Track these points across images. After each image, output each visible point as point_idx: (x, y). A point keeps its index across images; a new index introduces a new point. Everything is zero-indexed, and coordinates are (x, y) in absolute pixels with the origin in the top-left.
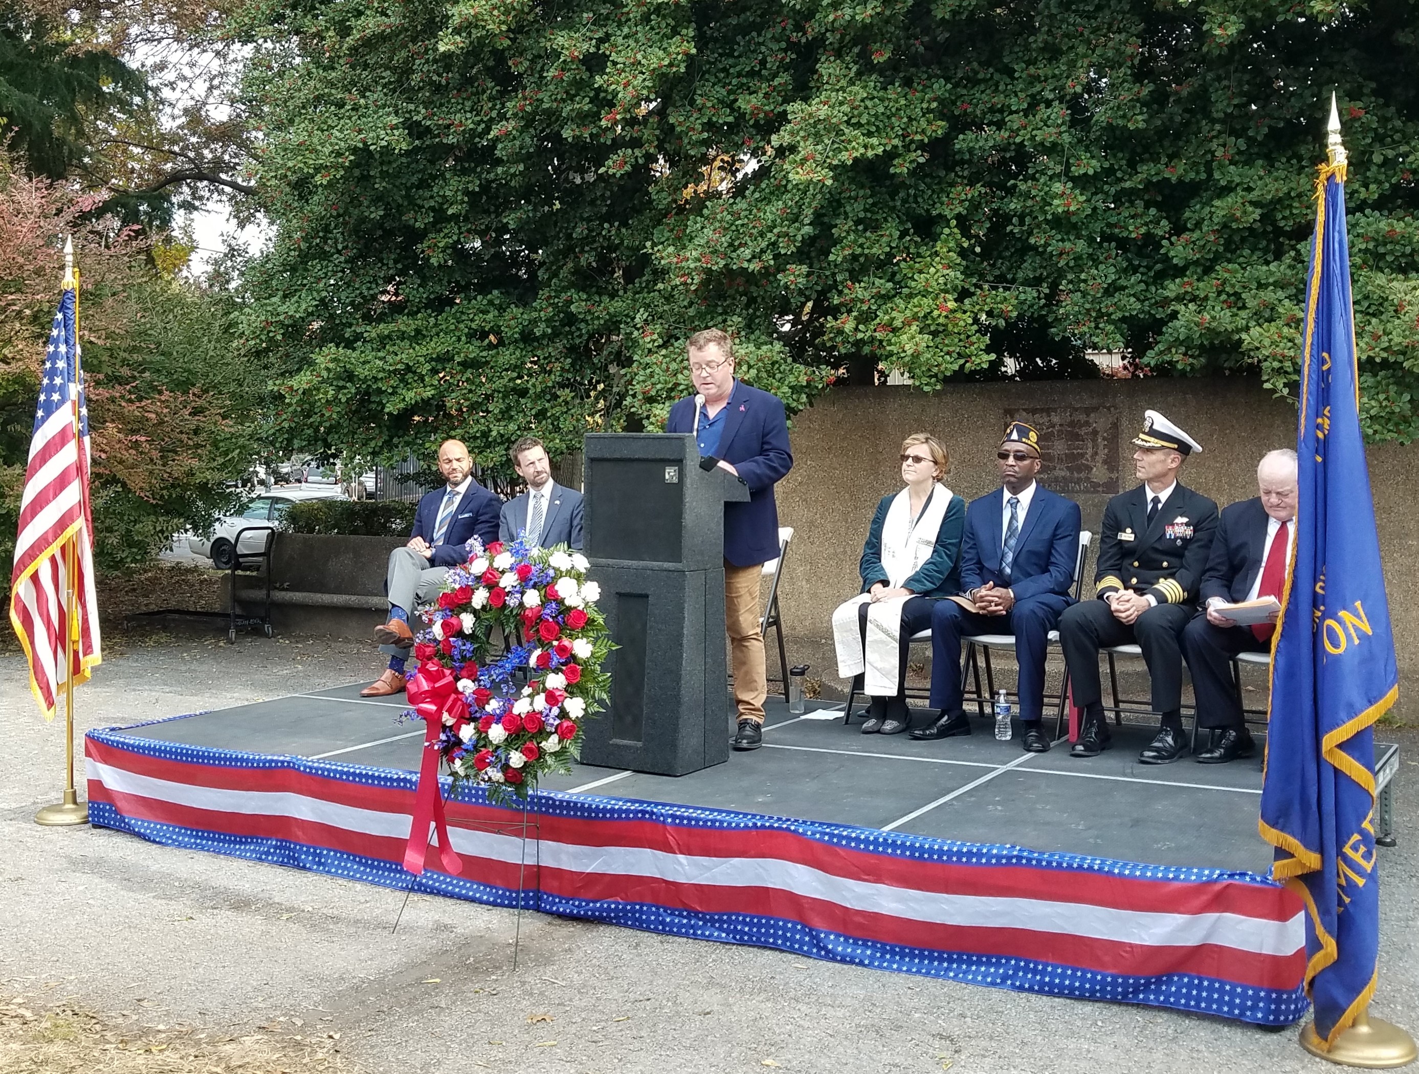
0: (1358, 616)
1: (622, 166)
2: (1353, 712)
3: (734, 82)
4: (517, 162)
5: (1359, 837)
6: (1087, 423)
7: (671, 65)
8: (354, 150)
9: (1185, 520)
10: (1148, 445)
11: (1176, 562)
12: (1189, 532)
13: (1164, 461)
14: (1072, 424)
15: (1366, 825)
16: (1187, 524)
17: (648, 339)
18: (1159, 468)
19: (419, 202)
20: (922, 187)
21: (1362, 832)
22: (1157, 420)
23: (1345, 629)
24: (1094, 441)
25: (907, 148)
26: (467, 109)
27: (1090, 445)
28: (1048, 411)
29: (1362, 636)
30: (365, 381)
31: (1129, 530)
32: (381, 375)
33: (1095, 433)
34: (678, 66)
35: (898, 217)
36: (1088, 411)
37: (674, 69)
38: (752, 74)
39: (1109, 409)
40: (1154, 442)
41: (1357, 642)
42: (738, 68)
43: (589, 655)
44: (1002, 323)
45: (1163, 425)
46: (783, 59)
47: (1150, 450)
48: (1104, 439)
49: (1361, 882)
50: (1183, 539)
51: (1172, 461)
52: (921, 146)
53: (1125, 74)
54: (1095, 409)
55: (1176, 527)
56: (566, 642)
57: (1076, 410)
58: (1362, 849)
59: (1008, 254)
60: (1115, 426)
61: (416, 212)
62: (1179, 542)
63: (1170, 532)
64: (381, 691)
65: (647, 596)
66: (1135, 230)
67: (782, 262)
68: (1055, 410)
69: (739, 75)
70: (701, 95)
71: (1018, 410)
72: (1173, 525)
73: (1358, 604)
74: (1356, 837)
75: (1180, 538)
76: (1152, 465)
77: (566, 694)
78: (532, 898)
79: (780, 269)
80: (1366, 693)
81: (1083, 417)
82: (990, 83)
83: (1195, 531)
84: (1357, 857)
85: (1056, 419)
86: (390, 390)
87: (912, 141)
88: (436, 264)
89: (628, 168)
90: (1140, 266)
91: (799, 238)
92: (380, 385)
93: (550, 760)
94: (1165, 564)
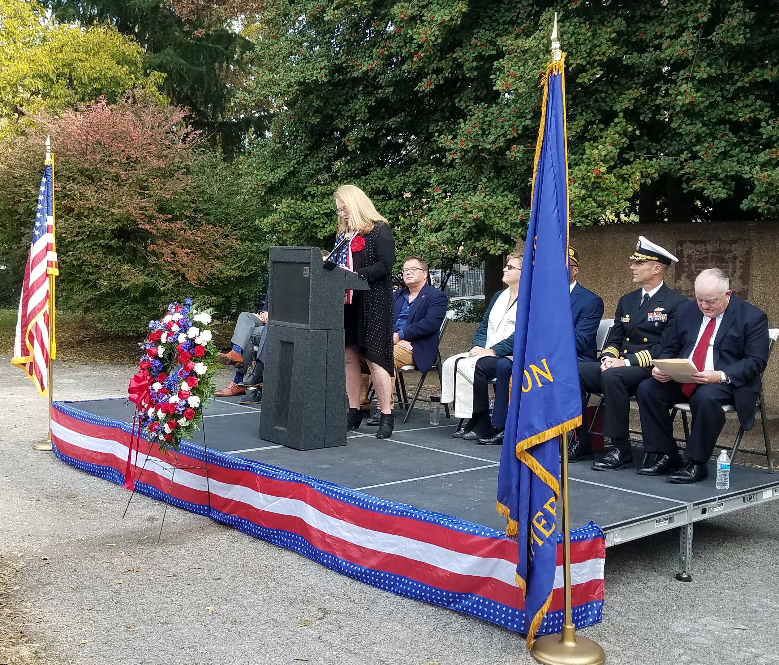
0: (543, 369)
1: (429, 85)
2: (534, 432)
3: (501, 28)
4: (389, 86)
5: (541, 514)
6: (730, 251)
7: (452, 19)
8: (300, 83)
9: (662, 309)
10: (638, 259)
11: (654, 338)
12: (664, 317)
13: (649, 270)
14: (720, 251)
15: (547, 506)
16: (663, 312)
17: (436, 193)
18: (646, 274)
19: (343, 113)
20: (610, 91)
21: (543, 511)
22: (645, 242)
23: (532, 376)
24: (734, 263)
25: (591, 64)
26: (367, 55)
27: (731, 266)
28: (705, 242)
29: (545, 382)
30: (307, 219)
31: (627, 316)
32: (316, 216)
33: (735, 258)
34: (457, 20)
35: (592, 112)
36: (731, 243)
37: (454, 22)
38: (511, 23)
39: (744, 241)
40: (642, 257)
41: (540, 385)
42: (504, 19)
43: (204, 372)
44: (649, 181)
45: (646, 245)
46: (531, 11)
47: (640, 262)
48: (741, 262)
49: (540, 543)
50: (660, 322)
51: (656, 268)
52: (602, 64)
53: (739, 6)
54: (735, 242)
55: (655, 314)
56: (190, 364)
57: (723, 241)
58: (544, 522)
59: (670, 135)
60: (748, 253)
61: (342, 119)
62: (656, 324)
63: (651, 317)
64: (228, 394)
65: (293, 344)
66: (743, 116)
67: (509, 143)
68: (709, 242)
69: (504, 23)
70: (476, 38)
71: (685, 242)
72: (653, 312)
73: (544, 361)
74: (540, 514)
75: (657, 321)
76: (642, 272)
77: (191, 394)
78: (206, 510)
79: (508, 148)
80: (546, 421)
81: (727, 247)
82: (659, 18)
83: (668, 317)
84: (539, 527)
85: (710, 248)
86: (321, 225)
87: (595, 61)
88: (350, 150)
89: (433, 87)
90: (750, 141)
91: (520, 128)
92: (316, 222)
93: (182, 430)
94: (645, 340)
